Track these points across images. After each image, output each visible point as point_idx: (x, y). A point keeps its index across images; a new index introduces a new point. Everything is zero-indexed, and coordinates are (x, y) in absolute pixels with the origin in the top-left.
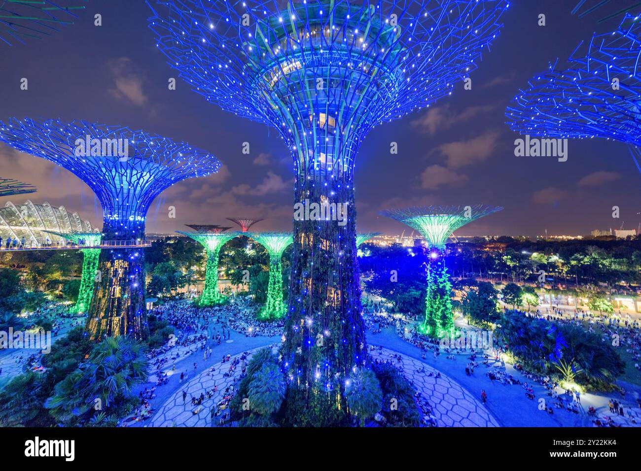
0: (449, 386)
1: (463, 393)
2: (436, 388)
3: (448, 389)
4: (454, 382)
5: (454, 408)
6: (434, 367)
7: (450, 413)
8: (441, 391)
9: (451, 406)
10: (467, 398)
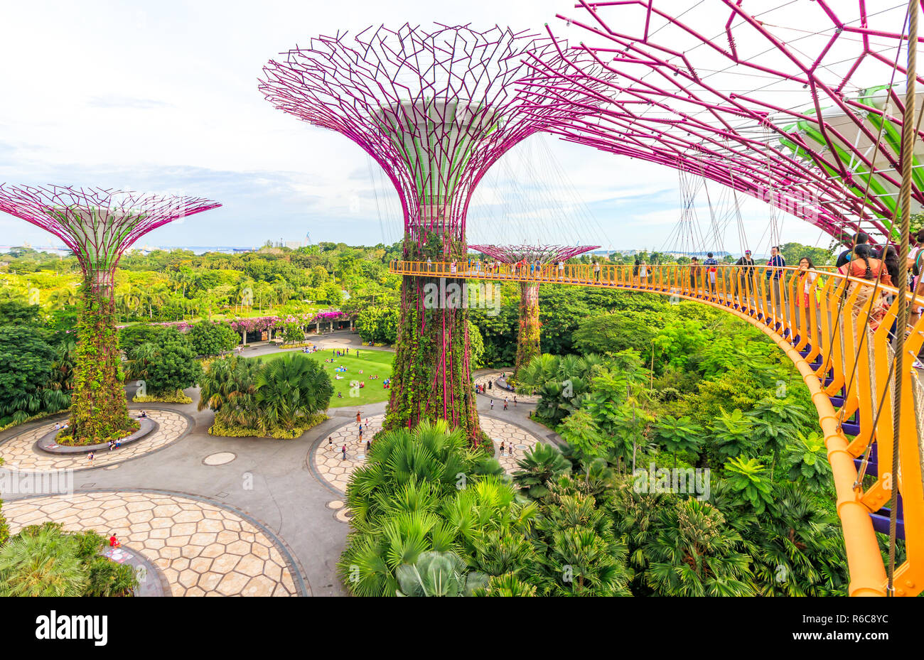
0: (153, 506)
1: (178, 504)
2: (132, 520)
3: (152, 510)
4: (157, 496)
5: (173, 531)
6: (114, 491)
7: (170, 542)
8: (142, 519)
9: (168, 530)
10: (185, 507)
